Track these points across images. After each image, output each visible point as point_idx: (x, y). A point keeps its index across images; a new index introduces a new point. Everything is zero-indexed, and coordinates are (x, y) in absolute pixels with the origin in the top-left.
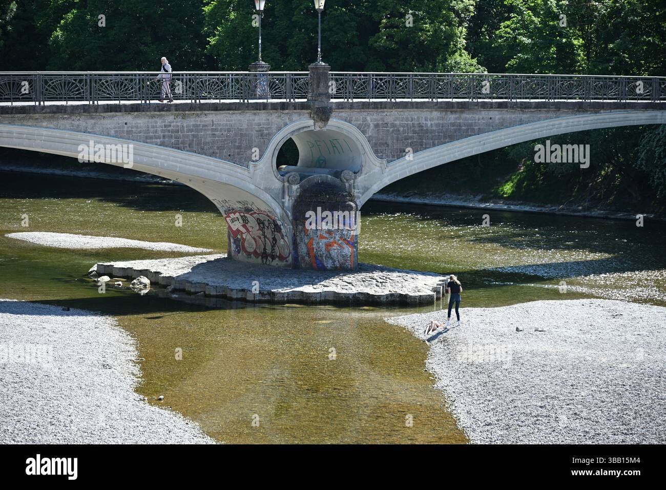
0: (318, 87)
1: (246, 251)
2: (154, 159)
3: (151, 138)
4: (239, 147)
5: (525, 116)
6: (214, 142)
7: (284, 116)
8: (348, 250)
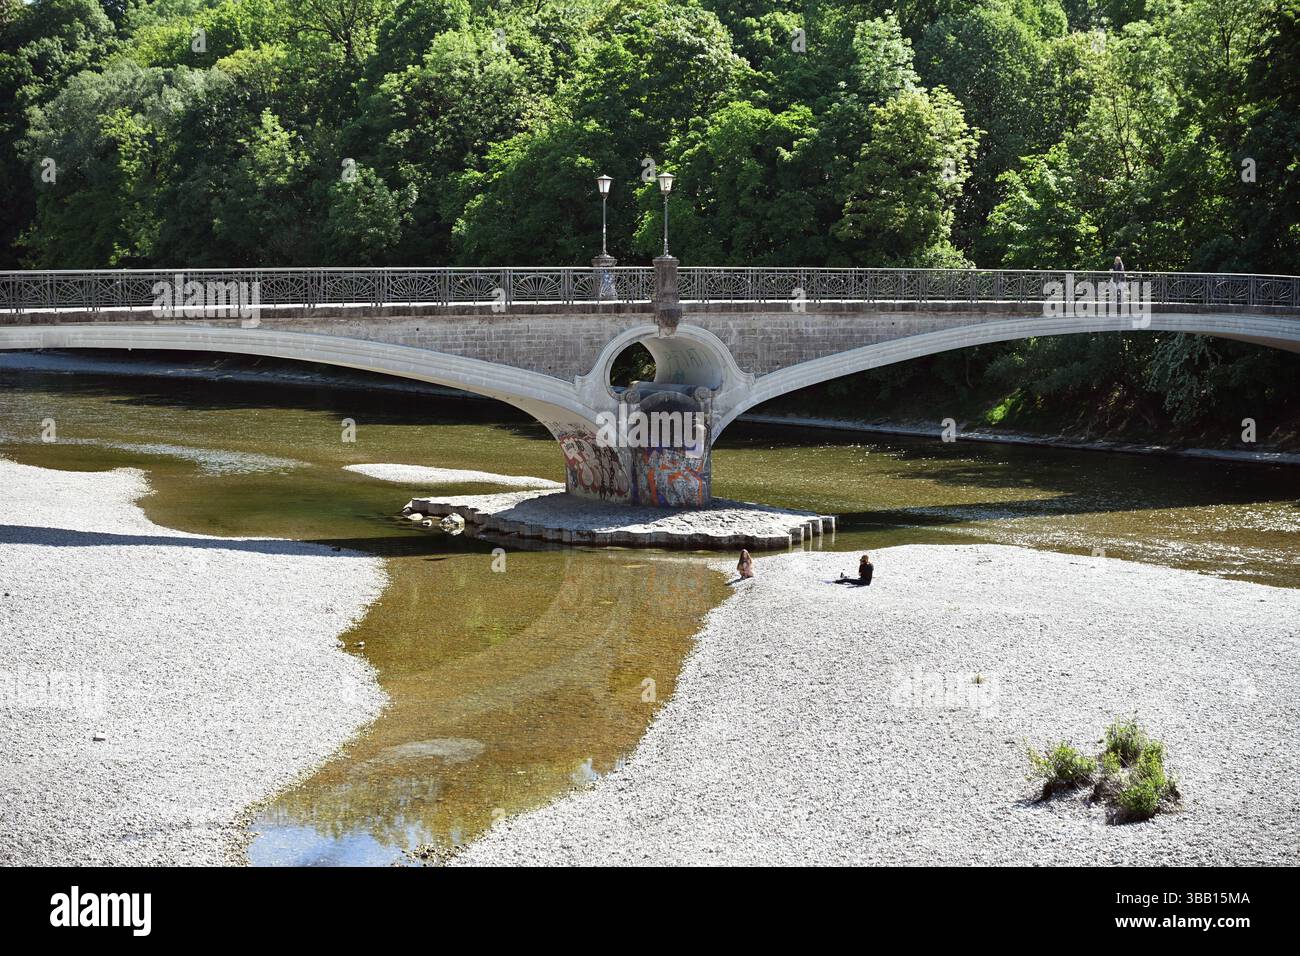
0: (664, 285)
1: (584, 485)
2: (453, 372)
3: (450, 346)
4: (562, 358)
5: (939, 320)
6: (529, 352)
7: (621, 321)
8: (695, 483)
